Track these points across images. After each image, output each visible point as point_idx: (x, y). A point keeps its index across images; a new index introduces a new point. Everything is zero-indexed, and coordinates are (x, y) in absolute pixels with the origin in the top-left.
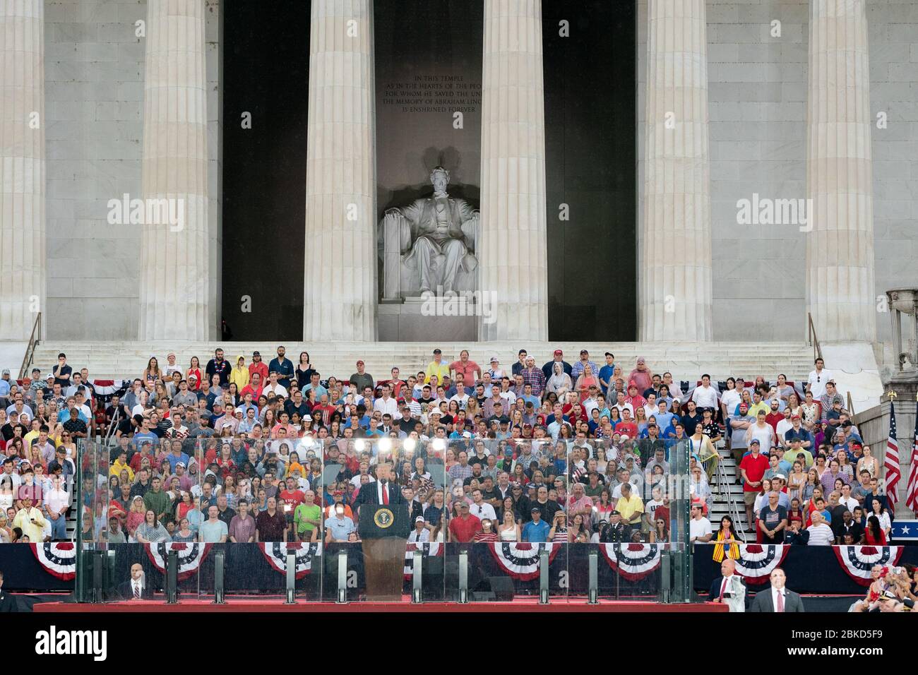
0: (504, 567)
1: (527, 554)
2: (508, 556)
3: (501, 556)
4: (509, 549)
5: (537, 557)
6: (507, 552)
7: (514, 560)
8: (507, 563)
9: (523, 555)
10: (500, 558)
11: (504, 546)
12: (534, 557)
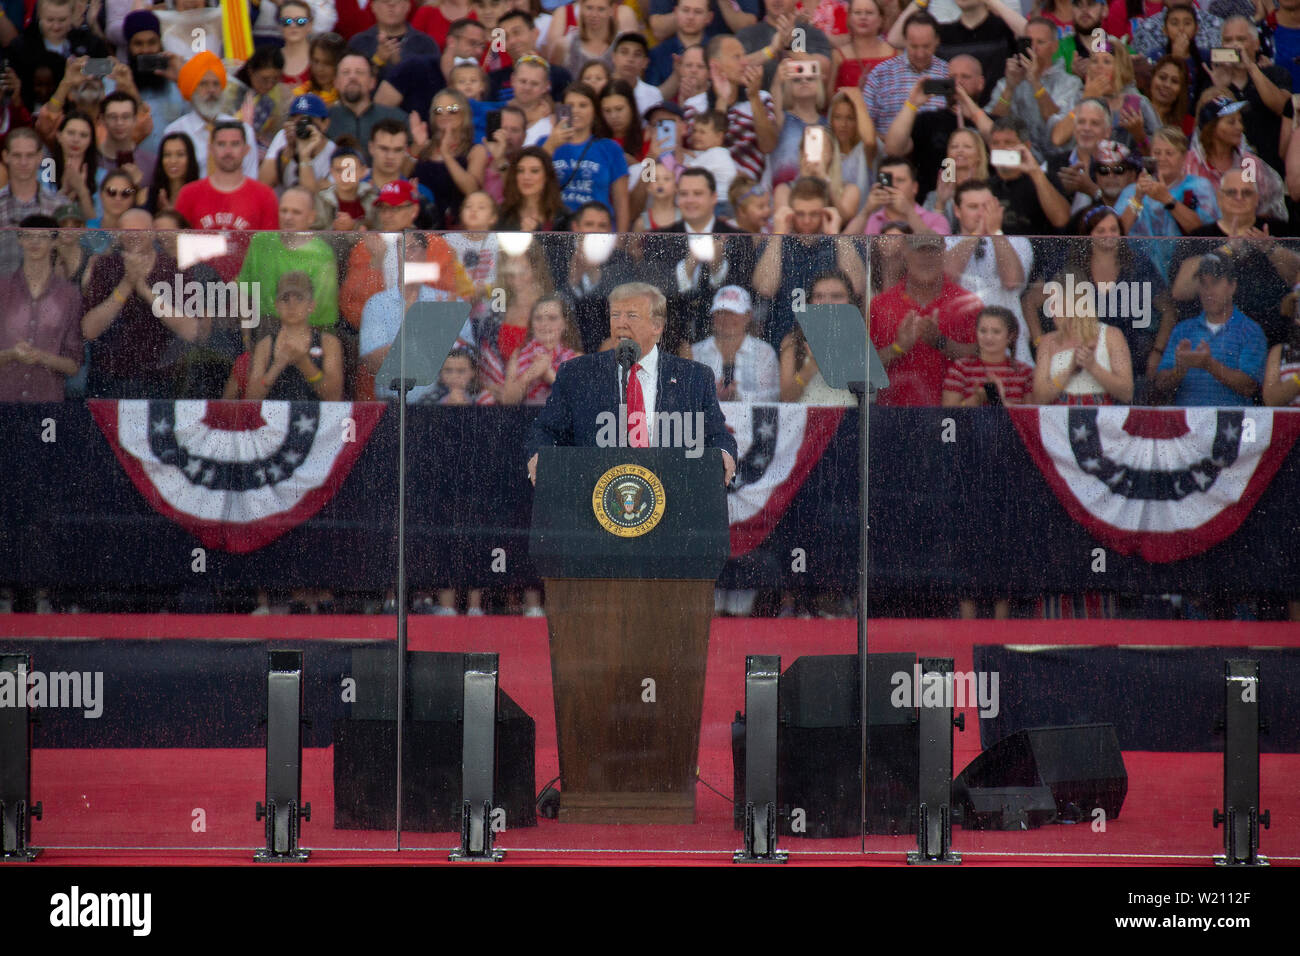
0: (1075, 502)
1: (1168, 454)
2: (1092, 464)
3: (1061, 461)
4: (1094, 431)
5: (1210, 469)
6: (1086, 448)
7: (1117, 478)
8: (1087, 490)
9: (1155, 460)
10: (1063, 472)
11: (1075, 420)
12: (1195, 467)
